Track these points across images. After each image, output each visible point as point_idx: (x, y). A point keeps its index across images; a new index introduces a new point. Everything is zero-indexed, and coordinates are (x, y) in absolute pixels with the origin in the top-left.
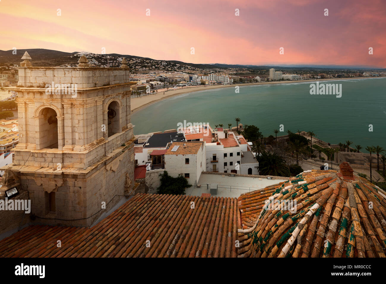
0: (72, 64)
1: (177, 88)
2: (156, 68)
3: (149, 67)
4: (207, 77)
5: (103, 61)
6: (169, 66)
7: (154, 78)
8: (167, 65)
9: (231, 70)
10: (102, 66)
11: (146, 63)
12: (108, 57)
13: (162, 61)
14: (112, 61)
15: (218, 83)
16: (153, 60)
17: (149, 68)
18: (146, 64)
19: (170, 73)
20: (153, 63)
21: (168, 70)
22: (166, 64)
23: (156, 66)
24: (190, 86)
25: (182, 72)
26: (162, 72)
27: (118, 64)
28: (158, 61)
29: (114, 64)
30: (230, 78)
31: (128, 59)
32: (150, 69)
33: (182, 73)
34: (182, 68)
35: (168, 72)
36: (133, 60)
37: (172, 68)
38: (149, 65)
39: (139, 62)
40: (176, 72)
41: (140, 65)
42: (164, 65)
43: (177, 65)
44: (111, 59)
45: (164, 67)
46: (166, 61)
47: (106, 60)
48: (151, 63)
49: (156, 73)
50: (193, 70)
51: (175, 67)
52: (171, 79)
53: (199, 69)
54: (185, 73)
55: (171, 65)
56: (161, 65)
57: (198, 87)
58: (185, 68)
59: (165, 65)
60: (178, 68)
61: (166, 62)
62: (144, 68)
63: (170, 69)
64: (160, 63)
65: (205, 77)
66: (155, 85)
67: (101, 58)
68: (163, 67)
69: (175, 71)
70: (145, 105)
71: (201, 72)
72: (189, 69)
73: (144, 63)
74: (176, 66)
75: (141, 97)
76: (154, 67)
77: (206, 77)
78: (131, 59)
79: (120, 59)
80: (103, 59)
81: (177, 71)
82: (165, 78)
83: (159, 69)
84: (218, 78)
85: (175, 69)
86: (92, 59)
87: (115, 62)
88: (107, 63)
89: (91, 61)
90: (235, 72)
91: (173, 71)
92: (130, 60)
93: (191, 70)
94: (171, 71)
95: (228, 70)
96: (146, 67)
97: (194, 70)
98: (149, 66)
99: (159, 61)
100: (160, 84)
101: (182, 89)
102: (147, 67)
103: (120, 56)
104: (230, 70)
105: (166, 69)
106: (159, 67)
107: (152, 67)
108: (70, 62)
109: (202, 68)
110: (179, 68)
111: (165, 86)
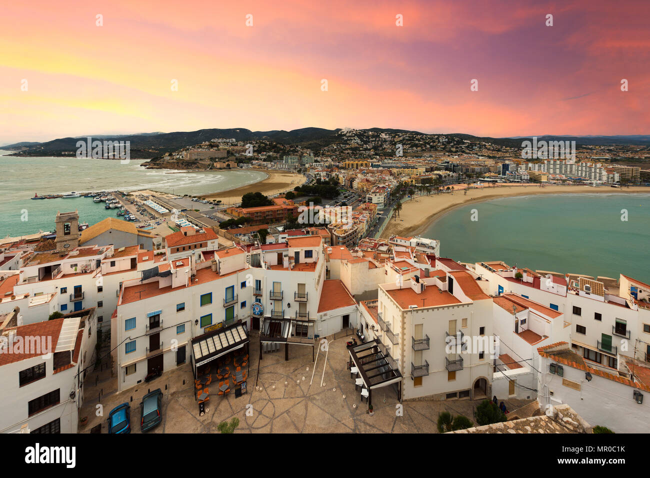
0: (337, 144)
1: (482, 184)
2: (432, 147)
3: (421, 146)
4: (542, 165)
5: (365, 139)
6: (452, 144)
7: (437, 166)
8: (449, 143)
9: (591, 149)
10: (365, 145)
11: (417, 140)
12: (370, 133)
13: (439, 135)
14: (374, 139)
15: (574, 182)
16: (426, 135)
17: (422, 148)
18: (417, 142)
19: (457, 157)
20: (427, 140)
21: (450, 151)
22: (447, 140)
23: (431, 144)
24: (506, 182)
25: (476, 154)
26: (442, 154)
27: (381, 143)
28: (433, 136)
29: (376, 143)
30: (609, 171)
31: (393, 135)
32: (423, 150)
33: (477, 156)
34: (474, 147)
35: (452, 155)
36: (399, 137)
37: (457, 148)
38: (421, 142)
39: (407, 138)
40: (465, 155)
41: (408, 144)
42: (443, 143)
43: (466, 141)
44: (373, 136)
45: (443, 147)
46: (445, 135)
47: (368, 137)
48: (423, 139)
49: (433, 156)
50: (496, 151)
51: (463, 146)
52: (464, 168)
53: (508, 148)
54: (482, 156)
55: (455, 143)
56: (439, 142)
57: (525, 186)
58: (480, 148)
59: (445, 142)
60: (467, 147)
61: (447, 136)
62: (415, 148)
63: (454, 149)
64: (437, 138)
65: (537, 166)
66: (445, 177)
67: (362, 135)
68: (443, 145)
69: (463, 152)
70: (445, 209)
71: (516, 156)
72: (489, 149)
73: (414, 140)
74: (464, 143)
75: (433, 196)
76: (428, 146)
77: (540, 166)
78: (396, 135)
79: (383, 136)
80: (365, 136)
81: (466, 153)
82: (454, 166)
83: (436, 150)
84: (569, 170)
85: (463, 148)
86: (354, 136)
87: (378, 139)
88: (369, 142)
89: (354, 139)
90: (608, 156)
91: (459, 153)
92: (394, 137)
93: (493, 150)
94: (456, 152)
95: (585, 151)
96: (417, 146)
97: (499, 150)
98: (422, 144)
99: (435, 135)
100: (452, 176)
101: (494, 187)
102: (419, 147)
103: (383, 131)
104: (589, 151)
105: (447, 149)
106: (435, 146)
107: (425, 146)
108: (336, 141)
109: (515, 147)
110: (470, 147)
111: (459, 179)
